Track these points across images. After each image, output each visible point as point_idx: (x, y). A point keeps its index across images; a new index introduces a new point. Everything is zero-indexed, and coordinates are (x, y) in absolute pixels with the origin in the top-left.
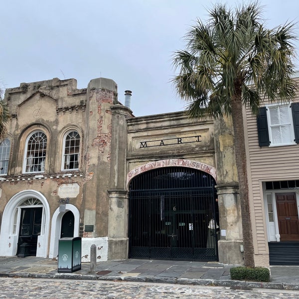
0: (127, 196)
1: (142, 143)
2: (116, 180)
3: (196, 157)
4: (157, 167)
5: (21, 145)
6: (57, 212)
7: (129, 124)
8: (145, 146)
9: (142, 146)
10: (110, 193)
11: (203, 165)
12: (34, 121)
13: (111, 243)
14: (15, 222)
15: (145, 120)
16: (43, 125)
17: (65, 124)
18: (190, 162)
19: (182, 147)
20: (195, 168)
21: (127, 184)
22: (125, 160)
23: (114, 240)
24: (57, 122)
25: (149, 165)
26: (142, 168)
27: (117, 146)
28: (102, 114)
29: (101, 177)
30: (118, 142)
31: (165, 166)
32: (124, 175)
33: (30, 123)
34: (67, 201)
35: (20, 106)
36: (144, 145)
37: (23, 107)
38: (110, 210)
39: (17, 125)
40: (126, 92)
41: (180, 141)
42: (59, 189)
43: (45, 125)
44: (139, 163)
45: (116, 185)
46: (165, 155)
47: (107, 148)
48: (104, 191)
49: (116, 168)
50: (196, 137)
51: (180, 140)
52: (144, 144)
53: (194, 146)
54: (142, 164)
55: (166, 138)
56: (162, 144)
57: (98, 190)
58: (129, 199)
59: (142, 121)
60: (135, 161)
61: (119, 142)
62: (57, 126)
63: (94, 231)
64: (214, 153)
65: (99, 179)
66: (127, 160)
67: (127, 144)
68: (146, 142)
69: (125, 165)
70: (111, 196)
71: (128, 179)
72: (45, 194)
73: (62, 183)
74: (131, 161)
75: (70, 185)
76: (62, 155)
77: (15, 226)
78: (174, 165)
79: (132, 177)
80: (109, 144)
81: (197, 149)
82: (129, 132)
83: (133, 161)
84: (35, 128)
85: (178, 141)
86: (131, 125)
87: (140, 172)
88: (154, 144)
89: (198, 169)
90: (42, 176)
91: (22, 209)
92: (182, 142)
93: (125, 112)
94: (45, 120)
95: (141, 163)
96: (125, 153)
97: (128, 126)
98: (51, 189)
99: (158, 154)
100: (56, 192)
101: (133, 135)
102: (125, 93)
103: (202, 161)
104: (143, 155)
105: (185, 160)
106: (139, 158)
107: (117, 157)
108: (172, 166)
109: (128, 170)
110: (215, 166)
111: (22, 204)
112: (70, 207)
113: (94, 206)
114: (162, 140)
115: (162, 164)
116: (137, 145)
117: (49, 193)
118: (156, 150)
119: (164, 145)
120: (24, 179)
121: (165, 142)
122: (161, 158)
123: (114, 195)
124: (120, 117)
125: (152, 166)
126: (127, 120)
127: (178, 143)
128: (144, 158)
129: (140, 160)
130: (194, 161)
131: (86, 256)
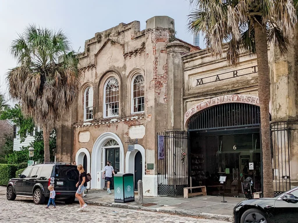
1: (198, 80)
2: (172, 121)
3: (252, 91)
4: (212, 105)
5: (101, 92)
6: (128, 153)
7: (185, 61)
8: (201, 83)
9: (198, 84)
12: (108, 69)
14: (102, 161)
15: (200, 55)
16: (115, 72)
17: (132, 69)
18: (245, 97)
19: (238, 81)
20: (250, 103)
21: (185, 124)
22: (182, 99)
24: (125, 67)
25: (204, 103)
26: (197, 107)
27: (173, 86)
28: (157, 55)
29: (158, 118)
31: (219, 103)
32: (180, 115)
33: (105, 71)
34: (136, 142)
35: (96, 55)
36: (200, 82)
37: (99, 56)
39: (96, 74)
42: (130, 131)
44: (195, 102)
45: (173, 125)
46: (219, 91)
47: (163, 89)
49: (172, 108)
50: (252, 67)
51: (235, 73)
52: (200, 81)
53: (251, 78)
54: (198, 103)
55: (221, 72)
56: (218, 79)
59: (197, 56)
60: (192, 100)
61: (174, 81)
62: (125, 71)
63: (154, 169)
65: (156, 121)
66: (184, 99)
67: (184, 83)
68: (202, 79)
69: (182, 105)
71: (186, 119)
72: (120, 136)
73: (132, 125)
74: (188, 100)
75: (138, 127)
76: (131, 99)
77: (102, 164)
78: (229, 102)
79: (189, 117)
80: (164, 85)
81: (252, 81)
82: (185, 70)
83: (189, 100)
84: (109, 75)
85: (234, 74)
86: (187, 62)
87: (196, 111)
88: (209, 80)
89: (254, 104)
90: (116, 120)
91: (106, 149)
92: (238, 74)
93: (180, 49)
94: (116, 67)
95: (197, 102)
96: (181, 93)
97: (184, 63)
98: (123, 131)
100: (127, 134)
104: (199, 93)
105: (239, 95)
106: (195, 97)
107: (173, 98)
108: (227, 102)
109: (185, 110)
111: (106, 145)
112: (138, 147)
113: (153, 146)
114: (217, 75)
115: (217, 100)
116: (193, 83)
117: (123, 134)
118: (212, 86)
120: (103, 123)
121: (221, 77)
122: (216, 94)
124: (175, 55)
125: (207, 104)
126: (182, 57)
127: (234, 77)
128: (199, 96)
130: (250, 96)
131: (148, 191)
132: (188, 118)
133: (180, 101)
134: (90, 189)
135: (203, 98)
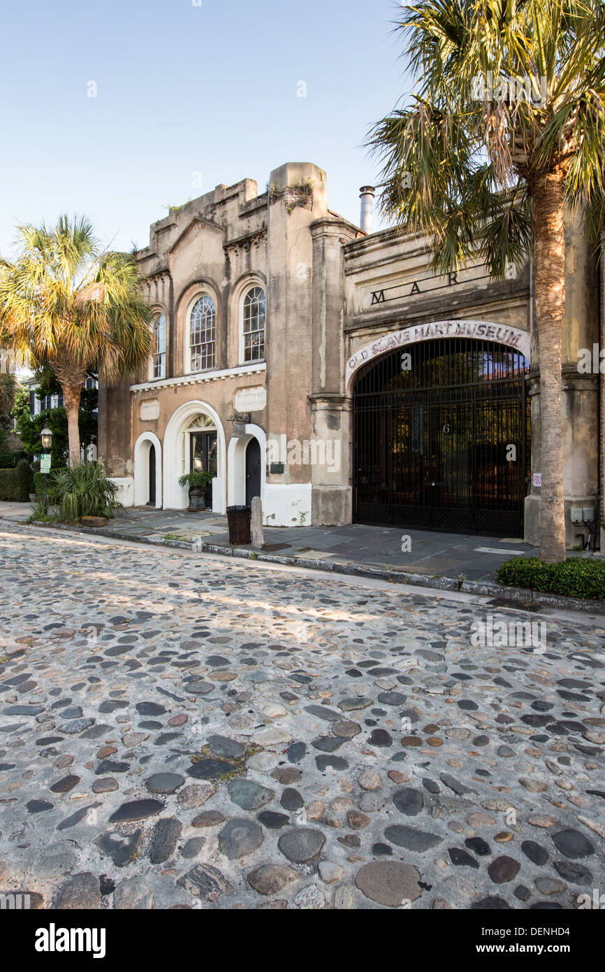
0: (346, 406)
1: (374, 294)
2: (323, 376)
3: (487, 313)
4: (403, 342)
6: (234, 441)
7: (347, 255)
8: (381, 300)
9: (375, 301)
10: (312, 401)
11: (503, 331)
12: (194, 278)
13: (315, 494)
14: (184, 456)
15: (381, 241)
16: (207, 283)
17: (241, 273)
18: (473, 326)
19: (457, 292)
20: (484, 337)
21: (347, 381)
22: (341, 332)
23: (321, 489)
24: (226, 273)
25: (388, 340)
26: (373, 348)
27: (324, 305)
30: (324, 297)
31: (419, 340)
32: (338, 364)
33: (187, 281)
34: (249, 418)
35: (172, 250)
36: (378, 297)
37: (177, 251)
38: (313, 434)
40: (362, 189)
41: (454, 279)
42: (237, 397)
43: (209, 281)
44: (368, 338)
45: (323, 385)
46: (421, 314)
48: (301, 398)
49: (322, 351)
51: (452, 276)
52: (378, 295)
53: (485, 287)
54: (375, 340)
55: (423, 276)
56: (416, 290)
57: (288, 396)
58: (352, 412)
59: (373, 244)
60: (362, 332)
61: (327, 296)
62: (227, 280)
63: (285, 473)
64: (528, 297)
66: (346, 332)
67: (345, 300)
68: (382, 291)
69: (341, 344)
70: (314, 406)
71: (350, 372)
72: (217, 407)
74: (353, 335)
75: (252, 390)
76: (238, 335)
77: (184, 461)
78: (438, 336)
79: (356, 368)
82: (348, 272)
83: (357, 334)
84: (197, 288)
85: (450, 280)
86: (352, 257)
87: (370, 356)
88: (399, 292)
89: (491, 339)
91: (192, 435)
92: (458, 280)
93: (338, 231)
94: (210, 271)
95: (373, 337)
96: (340, 317)
97: (346, 259)
98: (223, 398)
99: (406, 313)
100: (232, 403)
101: (356, 278)
102: (361, 193)
103: (501, 320)
104: (375, 319)
105: (461, 323)
106: (368, 327)
107: (324, 329)
108: (435, 337)
109: (348, 354)
110: (528, 330)
111: (191, 426)
112: (252, 430)
113: (283, 428)
114: (415, 283)
115: (415, 334)
116: (365, 299)
117: (223, 405)
118: (404, 305)
119: (419, 292)
121: (422, 286)
122: (414, 322)
123: (321, 405)
124: (328, 242)
125: (393, 342)
126: (343, 247)
127: (450, 285)
128: (377, 326)
129: (370, 331)
130: (483, 323)
131: (273, 516)
132: (353, 371)
133: (338, 335)
134: (161, 509)
135: (386, 329)
